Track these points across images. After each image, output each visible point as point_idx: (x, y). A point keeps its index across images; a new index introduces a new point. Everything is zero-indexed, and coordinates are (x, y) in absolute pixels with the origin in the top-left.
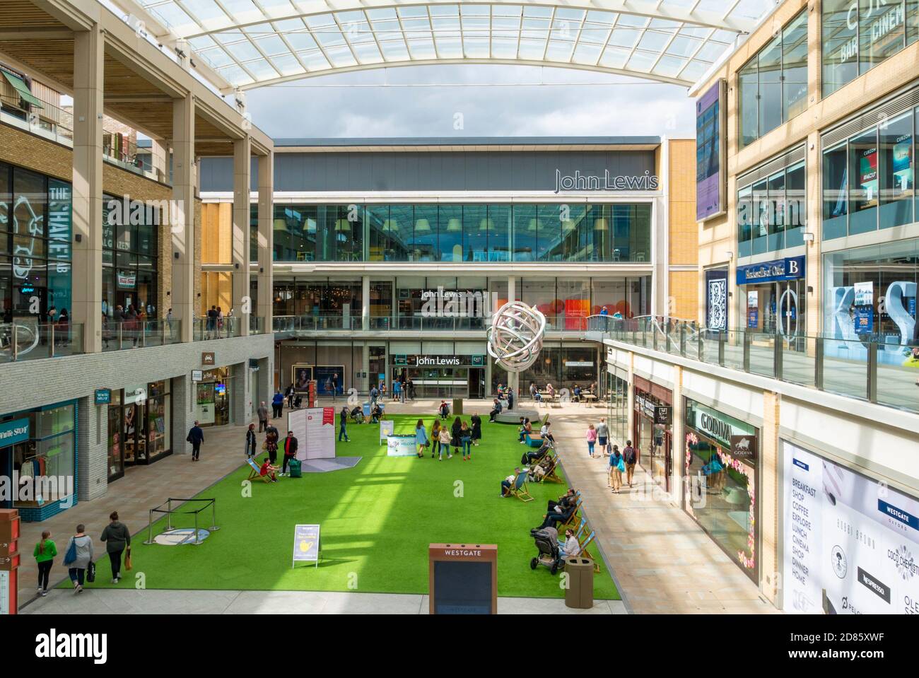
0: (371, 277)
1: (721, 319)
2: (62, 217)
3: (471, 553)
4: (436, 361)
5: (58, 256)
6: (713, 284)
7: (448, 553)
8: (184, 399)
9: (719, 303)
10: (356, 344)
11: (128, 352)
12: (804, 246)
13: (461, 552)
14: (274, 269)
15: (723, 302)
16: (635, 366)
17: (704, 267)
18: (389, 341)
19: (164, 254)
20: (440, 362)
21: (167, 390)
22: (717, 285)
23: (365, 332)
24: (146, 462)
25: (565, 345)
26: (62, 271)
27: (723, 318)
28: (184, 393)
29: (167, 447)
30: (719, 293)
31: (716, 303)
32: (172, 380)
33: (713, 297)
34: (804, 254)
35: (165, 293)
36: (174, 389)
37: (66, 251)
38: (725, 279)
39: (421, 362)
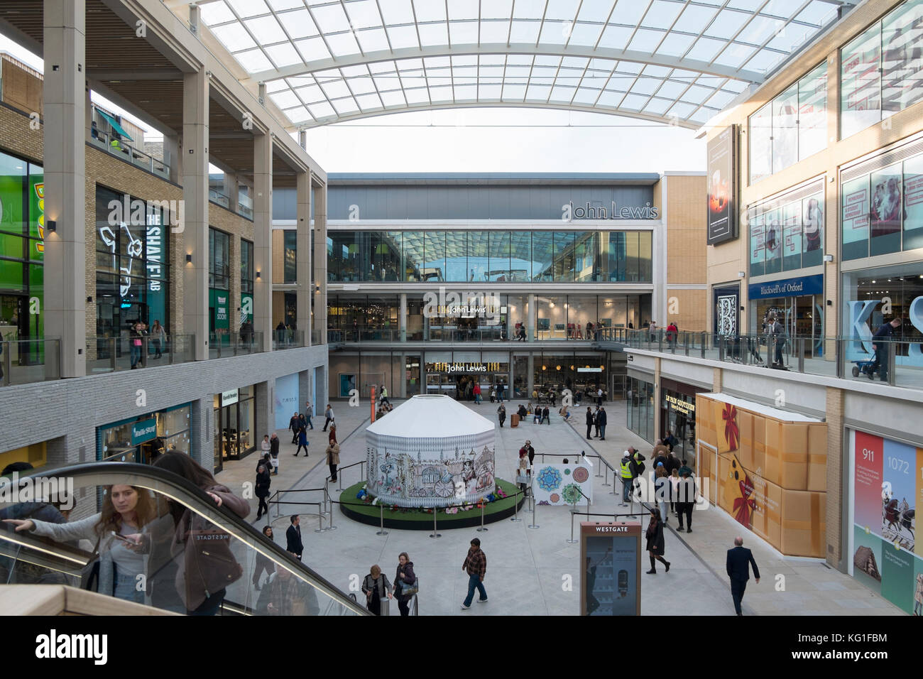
0: (407, 294)
1: (730, 330)
2: (155, 240)
3: (619, 529)
4: (465, 369)
5: (152, 276)
6: (722, 300)
7: (598, 529)
8: (267, 402)
9: (729, 316)
10: (395, 354)
11: (227, 360)
12: (822, 267)
13: (611, 528)
14: (328, 288)
15: (734, 315)
16: (662, 370)
17: (713, 285)
18: (424, 351)
19: (235, 275)
20: (469, 369)
21: (251, 394)
22: (726, 302)
23: (404, 344)
24: (237, 458)
25: (578, 354)
26: (156, 289)
27: (733, 329)
28: (267, 397)
29: (252, 445)
30: (729, 307)
31: (726, 316)
32: (255, 386)
33: (723, 311)
34: (823, 272)
35: (236, 309)
36: (257, 393)
37: (159, 271)
38: (735, 296)
39: (453, 369)
